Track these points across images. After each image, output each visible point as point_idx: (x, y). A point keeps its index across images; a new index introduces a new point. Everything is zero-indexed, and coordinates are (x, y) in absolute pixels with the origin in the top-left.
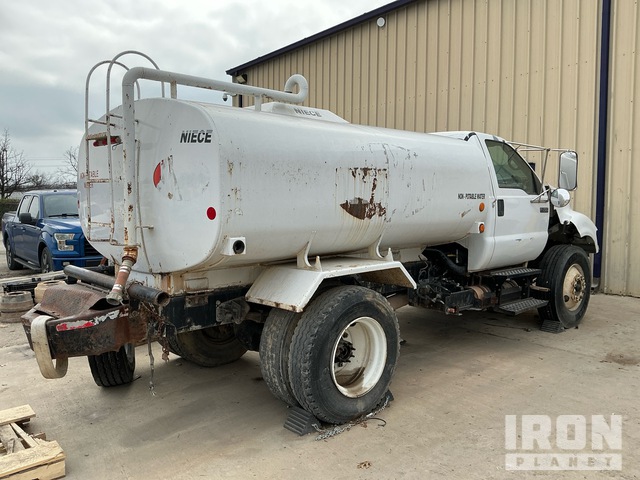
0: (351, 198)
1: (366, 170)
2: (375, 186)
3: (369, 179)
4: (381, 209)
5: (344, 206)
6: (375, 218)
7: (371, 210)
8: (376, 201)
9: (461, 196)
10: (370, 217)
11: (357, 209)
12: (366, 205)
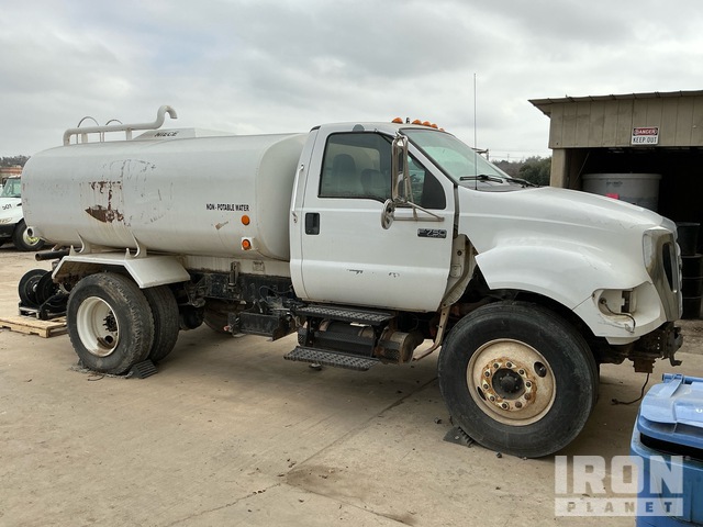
0: (93, 205)
1: (102, 184)
2: (110, 196)
3: (106, 190)
4: (119, 215)
5: (88, 211)
6: (115, 221)
7: (110, 215)
8: (113, 208)
9: (211, 207)
10: (111, 221)
11: (99, 214)
12: (105, 211)
